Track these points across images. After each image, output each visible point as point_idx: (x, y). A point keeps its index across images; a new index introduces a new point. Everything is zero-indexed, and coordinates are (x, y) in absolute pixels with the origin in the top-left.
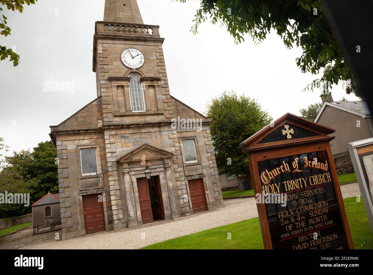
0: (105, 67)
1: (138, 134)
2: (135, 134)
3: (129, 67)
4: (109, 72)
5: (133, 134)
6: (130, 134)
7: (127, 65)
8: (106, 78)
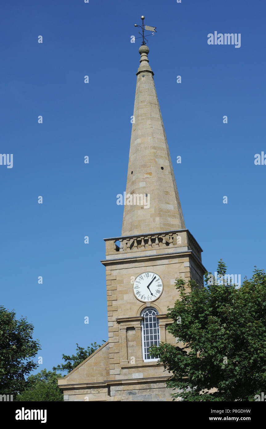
0: (114, 303)
1: (148, 390)
2: (144, 390)
3: (143, 300)
4: (118, 310)
5: (143, 390)
6: (138, 390)
7: (139, 298)
8: (114, 319)
